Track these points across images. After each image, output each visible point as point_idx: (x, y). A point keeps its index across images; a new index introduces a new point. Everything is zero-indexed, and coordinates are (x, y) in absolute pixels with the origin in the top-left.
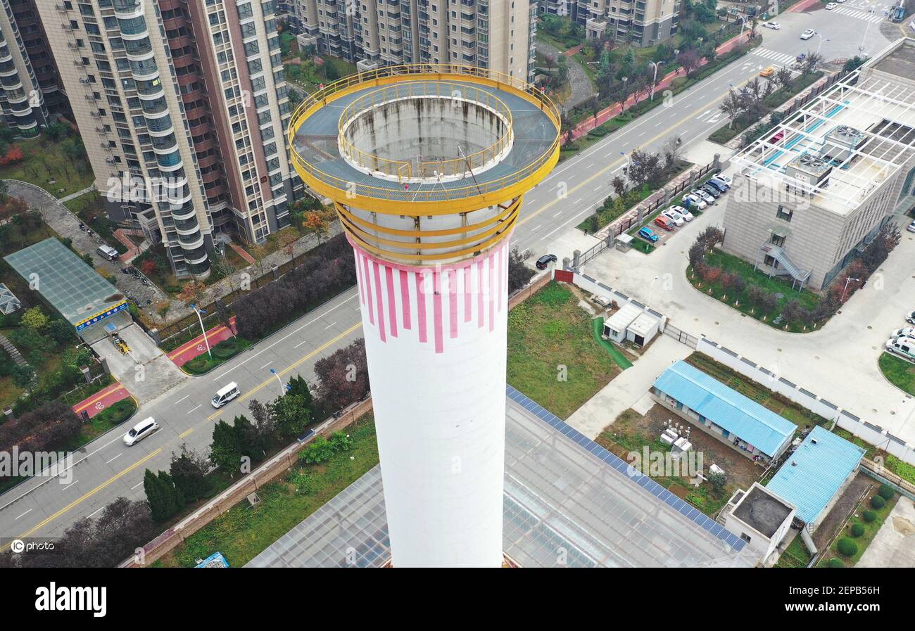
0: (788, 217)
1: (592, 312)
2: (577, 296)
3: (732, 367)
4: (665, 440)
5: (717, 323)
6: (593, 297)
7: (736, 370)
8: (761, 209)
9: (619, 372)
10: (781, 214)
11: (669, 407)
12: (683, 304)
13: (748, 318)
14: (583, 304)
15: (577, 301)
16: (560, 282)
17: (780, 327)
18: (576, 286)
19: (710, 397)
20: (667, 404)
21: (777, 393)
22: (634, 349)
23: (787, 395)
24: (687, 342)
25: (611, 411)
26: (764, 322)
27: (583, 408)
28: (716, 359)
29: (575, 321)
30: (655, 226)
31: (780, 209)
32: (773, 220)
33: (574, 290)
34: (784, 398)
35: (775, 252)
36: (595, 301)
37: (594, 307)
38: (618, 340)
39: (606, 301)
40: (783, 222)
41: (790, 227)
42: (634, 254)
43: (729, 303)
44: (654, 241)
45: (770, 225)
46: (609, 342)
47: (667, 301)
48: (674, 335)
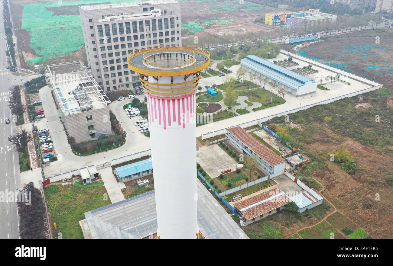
0: (91, 118)
1: (70, 183)
2: (58, 184)
3: (125, 161)
4: (141, 185)
5: (105, 158)
6: (63, 181)
7: (127, 161)
8: (81, 121)
9: (104, 186)
10: (88, 119)
11: (128, 181)
12: (90, 161)
13: (108, 151)
14: (63, 184)
15: (61, 185)
16: (46, 186)
17: (118, 147)
18: (53, 182)
19: (136, 167)
20: (127, 180)
21: (142, 157)
22: (97, 179)
23: (144, 155)
24: (107, 166)
25: (119, 194)
26: (113, 149)
28: (119, 163)
29: (71, 189)
30: (45, 153)
31: (87, 118)
32: (87, 123)
33: (54, 184)
34: (144, 157)
35: (93, 131)
36: (66, 180)
37: (68, 182)
38: (90, 181)
39: (70, 177)
40: (90, 121)
41: (93, 121)
42: (53, 163)
43: (99, 152)
44: (53, 156)
45: (87, 124)
46: (88, 184)
47: (84, 164)
48: (101, 168)
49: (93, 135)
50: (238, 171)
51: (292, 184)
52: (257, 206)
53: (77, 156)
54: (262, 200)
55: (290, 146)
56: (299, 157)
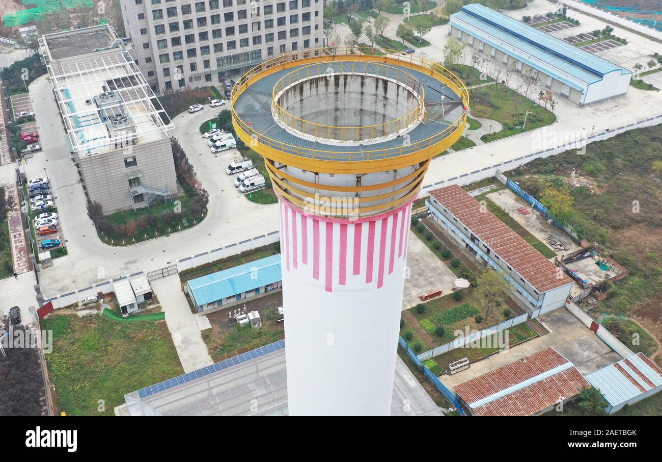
0: (135, 163)
1: (95, 312)
2: (70, 313)
3: (207, 262)
4: (244, 324)
5: (164, 251)
6: (80, 305)
7: (211, 262)
8: (113, 170)
9: (165, 322)
10: (128, 164)
11: (215, 310)
12: (132, 259)
13: (172, 235)
14: (81, 314)
15: (76, 316)
16: (46, 317)
17: (191, 225)
18: (60, 309)
19: (231, 281)
20: (212, 309)
21: (242, 253)
22: (150, 304)
23: (248, 249)
24: (170, 273)
25: (196, 343)
26: (182, 230)
27: (181, 359)
28: (194, 267)
29: (95, 326)
30: (43, 237)
31: (126, 161)
32: (125, 172)
33: (61, 313)
34: (247, 252)
35: (140, 190)
36: (86, 305)
37: (91, 308)
38: (136, 309)
39: (94, 298)
40: (132, 168)
41: (139, 168)
42: (58, 262)
43: (152, 236)
44: (58, 245)
45: (126, 175)
46: (131, 315)
47: (123, 266)
48: (157, 277)
49: (139, 198)
50: (458, 296)
51: (587, 335)
52: (509, 397)
53: (106, 246)
54: (521, 380)
55: (575, 235)
56: (598, 264)
